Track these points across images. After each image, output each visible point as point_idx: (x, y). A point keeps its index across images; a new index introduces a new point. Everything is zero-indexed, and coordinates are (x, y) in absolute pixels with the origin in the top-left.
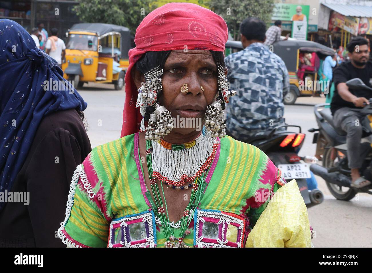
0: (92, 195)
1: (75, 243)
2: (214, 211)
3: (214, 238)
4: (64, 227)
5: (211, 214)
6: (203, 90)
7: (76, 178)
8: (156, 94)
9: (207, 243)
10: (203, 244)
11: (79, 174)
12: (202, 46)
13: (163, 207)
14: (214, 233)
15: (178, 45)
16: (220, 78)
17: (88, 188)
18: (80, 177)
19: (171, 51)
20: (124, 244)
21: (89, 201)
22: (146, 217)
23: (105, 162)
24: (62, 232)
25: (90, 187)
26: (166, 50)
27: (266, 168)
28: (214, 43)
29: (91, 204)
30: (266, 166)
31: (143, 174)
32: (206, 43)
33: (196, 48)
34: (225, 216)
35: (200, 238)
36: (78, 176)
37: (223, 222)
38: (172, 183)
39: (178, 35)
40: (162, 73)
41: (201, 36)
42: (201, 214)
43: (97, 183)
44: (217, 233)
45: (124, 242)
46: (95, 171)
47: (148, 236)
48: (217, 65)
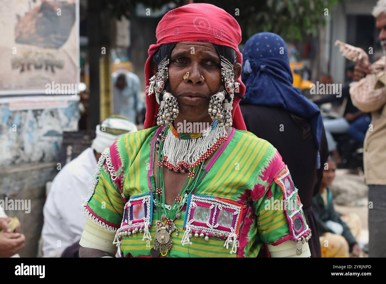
0: (114, 177)
1: (98, 219)
2: (208, 197)
3: (204, 222)
4: (88, 203)
5: (204, 200)
6: (204, 79)
7: (102, 159)
8: (163, 82)
9: (197, 226)
10: (193, 227)
11: (105, 156)
12: (205, 39)
13: (161, 189)
14: (205, 217)
15: (184, 37)
16: (223, 70)
17: (112, 171)
18: (106, 159)
19: (177, 42)
20: (128, 222)
21: (112, 183)
22: (146, 199)
23: (129, 149)
24: (86, 208)
25: (113, 170)
26: (172, 42)
27: (268, 165)
28: (217, 37)
29: (113, 186)
30: (269, 163)
31: (154, 160)
32: (209, 37)
33: (199, 40)
34: (218, 201)
35: (190, 221)
36: (104, 158)
37: (215, 207)
38: (172, 167)
39: (183, 28)
40: (168, 63)
41: (206, 30)
42: (194, 199)
43: (120, 167)
44: (208, 218)
45: (128, 221)
46: (119, 156)
47: (146, 217)
48: (220, 58)
